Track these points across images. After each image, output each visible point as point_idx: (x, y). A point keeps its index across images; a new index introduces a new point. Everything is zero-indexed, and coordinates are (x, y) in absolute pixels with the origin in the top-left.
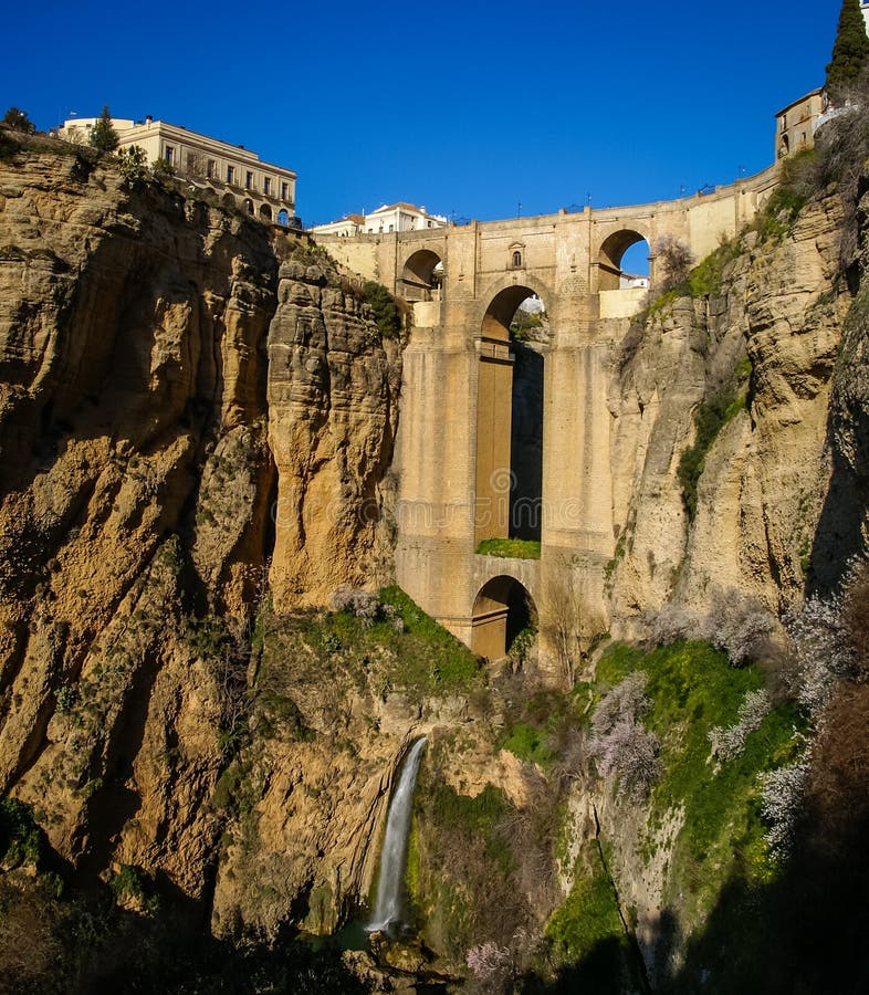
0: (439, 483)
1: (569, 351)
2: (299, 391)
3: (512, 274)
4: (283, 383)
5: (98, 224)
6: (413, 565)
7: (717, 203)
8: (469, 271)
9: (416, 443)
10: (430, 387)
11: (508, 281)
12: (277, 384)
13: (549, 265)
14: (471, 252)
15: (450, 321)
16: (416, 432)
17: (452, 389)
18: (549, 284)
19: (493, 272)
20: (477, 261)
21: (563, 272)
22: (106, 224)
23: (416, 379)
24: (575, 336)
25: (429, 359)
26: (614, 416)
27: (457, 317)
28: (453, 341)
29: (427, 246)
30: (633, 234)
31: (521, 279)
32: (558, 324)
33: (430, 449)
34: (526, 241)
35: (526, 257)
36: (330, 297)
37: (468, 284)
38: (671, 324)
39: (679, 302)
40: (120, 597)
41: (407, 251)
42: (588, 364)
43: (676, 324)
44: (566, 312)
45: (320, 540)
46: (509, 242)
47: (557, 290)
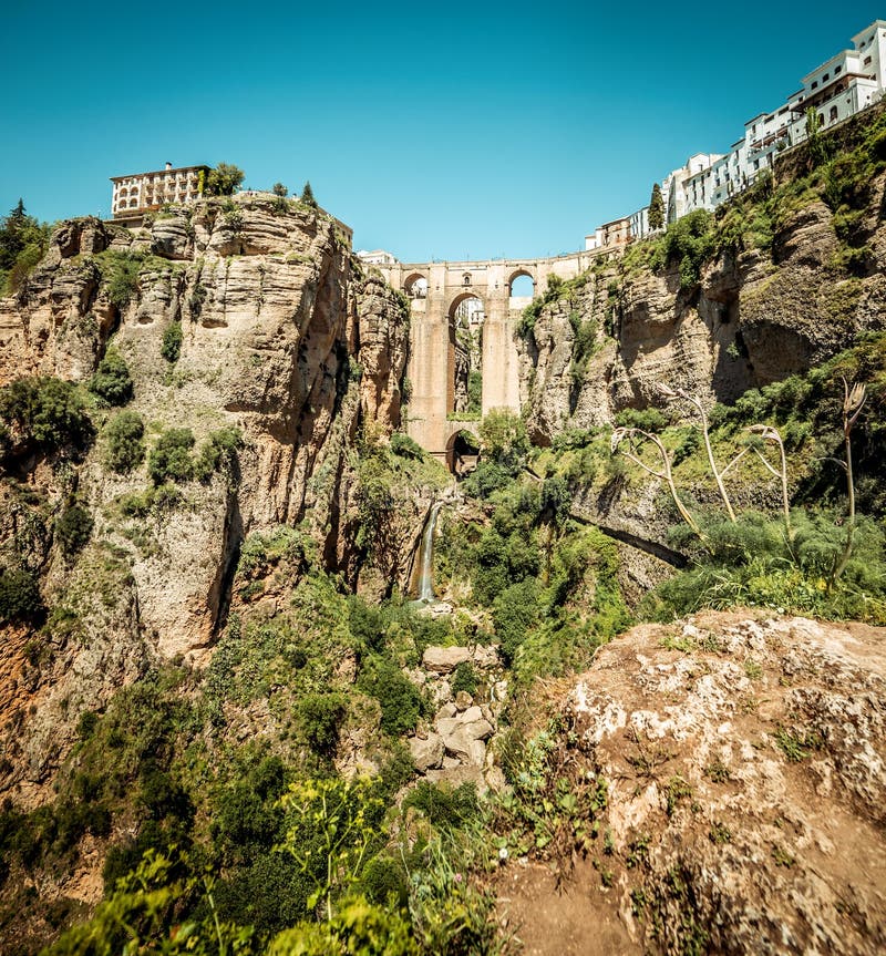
0: (428, 387)
1: (496, 324)
3: (465, 288)
4: (374, 334)
5: (323, 248)
7: (568, 261)
8: (442, 285)
9: (416, 368)
10: (423, 340)
11: (463, 290)
12: (371, 334)
13: (484, 284)
14: (442, 276)
15: (433, 309)
18: (484, 293)
19: (454, 286)
20: (446, 280)
21: (491, 288)
22: (325, 248)
24: (499, 318)
25: (423, 326)
26: (519, 354)
27: (437, 307)
28: (435, 319)
29: (418, 272)
30: (522, 272)
31: (470, 290)
32: (489, 312)
33: (423, 370)
34: (471, 272)
35: (472, 280)
36: (388, 293)
37: (442, 291)
38: (558, 311)
39: (563, 302)
40: (325, 435)
41: (407, 274)
42: (506, 330)
43: (561, 312)
44: (494, 306)
45: (384, 413)
46: (463, 272)
47: (488, 296)
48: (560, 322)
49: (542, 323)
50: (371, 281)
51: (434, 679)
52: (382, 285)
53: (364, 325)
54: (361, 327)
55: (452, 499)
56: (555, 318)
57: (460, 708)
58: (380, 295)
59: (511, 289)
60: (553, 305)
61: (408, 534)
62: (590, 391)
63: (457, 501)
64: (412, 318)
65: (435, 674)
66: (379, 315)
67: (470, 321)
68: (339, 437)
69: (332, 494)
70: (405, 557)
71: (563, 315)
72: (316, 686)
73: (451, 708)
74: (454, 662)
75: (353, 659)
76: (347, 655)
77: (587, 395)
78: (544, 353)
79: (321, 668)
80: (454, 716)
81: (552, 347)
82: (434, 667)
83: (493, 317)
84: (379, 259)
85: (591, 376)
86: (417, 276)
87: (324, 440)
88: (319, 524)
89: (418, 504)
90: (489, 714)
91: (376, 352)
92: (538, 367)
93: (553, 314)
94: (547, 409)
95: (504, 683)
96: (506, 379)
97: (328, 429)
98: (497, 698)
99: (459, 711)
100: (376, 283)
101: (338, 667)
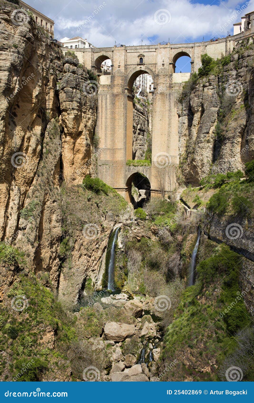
0: (113, 141)
1: (162, 94)
2: (76, 106)
3: (140, 66)
4: (70, 102)
5: (25, 37)
6: (104, 170)
7: (219, 44)
8: (122, 64)
9: (104, 127)
10: (109, 106)
11: (138, 68)
12: (68, 103)
13: (154, 63)
14: (123, 57)
15: (116, 82)
16: (104, 123)
17: (117, 107)
18: (154, 70)
19: (132, 65)
20: (126, 61)
21: (159, 67)
22: (27, 37)
23: (103, 104)
24: (165, 89)
25: (108, 96)
26: (179, 116)
27: (119, 81)
28: (117, 90)
29: (105, 54)
30: (183, 54)
31: (143, 68)
32: (157, 85)
33: (109, 129)
34: (145, 54)
35: (145, 60)
36: (80, 71)
37: (122, 69)
38: (207, 84)
39: (212, 77)
40: (33, 178)
41: (96, 56)
42: (170, 99)
43: (210, 85)
44: (161, 80)
45: (79, 161)
46: (139, 54)
47: (156, 73)
48: (209, 92)
49: (197, 93)
50: (67, 62)
51: (110, 345)
52: (75, 65)
53: (62, 96)
54: (60, 97)
55: (129, 222)
56: (206, 89)
57: (127, 365)
58: (74, 72)
59: (174, 67)
60: (204, 79)
61: (97, 246)
62: (228, 145)
63: (132, 223)
64: (100, 89)
65: (112, 342)
66: (73, 88)
67: (148, 90)
68: (44, 178)
69: (39, 219)
70: (95, 262)
71: (212, 87)
72: (26, 351)
73: (122, 365)
74: (124, 334)
75: (52, 333)
76: (48, 330)
77: (226, 148)
78: (197, 116)
79: (29, 339)
80: (123, 370)
81: (203, 112)
82: (112, 338)
83: (161, 89)
84: (77, 44)
85: (230, 134)
86: (105, 58)
87: (32, 181)
88: (29, 241)
89: (105, 226)
90: (147, 370)
91: (72, 116)
92: (193, 127)
93: (204, 86)
94: (198, 158)
95: (158, 350)
96: (169, 136)
97: (35, 174)
98: (153, 359)
99: (127, 367)
100: (71, 64)
101: (41, 338)
